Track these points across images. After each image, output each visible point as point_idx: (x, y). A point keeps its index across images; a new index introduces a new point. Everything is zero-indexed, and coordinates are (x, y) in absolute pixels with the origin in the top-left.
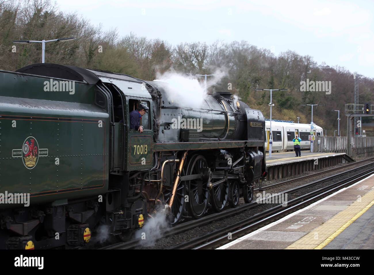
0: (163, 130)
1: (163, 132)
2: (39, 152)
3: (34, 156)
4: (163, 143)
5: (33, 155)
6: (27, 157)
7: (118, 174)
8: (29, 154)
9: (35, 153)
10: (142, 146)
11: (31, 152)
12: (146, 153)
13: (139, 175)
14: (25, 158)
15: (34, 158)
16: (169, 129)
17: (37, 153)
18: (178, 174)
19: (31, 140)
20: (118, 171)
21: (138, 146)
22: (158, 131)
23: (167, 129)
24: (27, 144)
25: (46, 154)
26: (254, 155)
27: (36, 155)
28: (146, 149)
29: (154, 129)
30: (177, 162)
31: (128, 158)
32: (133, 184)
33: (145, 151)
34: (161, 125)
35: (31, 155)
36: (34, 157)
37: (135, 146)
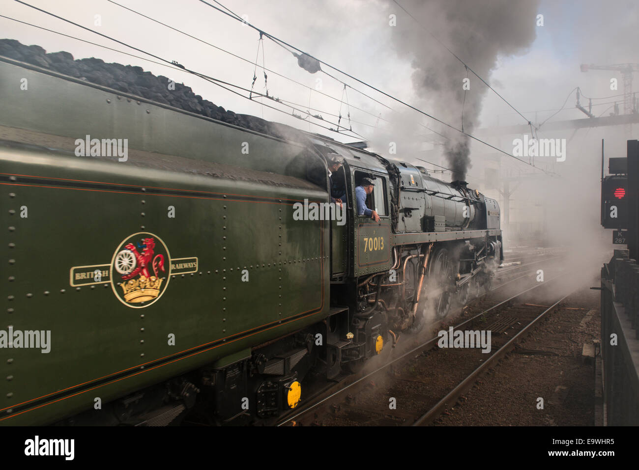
0: (403, 218)
1: (403, 220)
2: (172, 267)
3: (154, 275)
4: (404, 234)
5: (151, 273)
6: (131, 282)
7: (341, 282)
8: (138, 272)
9: (159, 269)
10: (376, 239)
11: (143, 268)
12: (382, 248)
13: (373, 278)
14: (123, 285)
15: (154, 282)
16: (411, 216)
17: (163, 269)
18: (423, 272)
19: (143, 240)
20: (341, 278)
21: (371, 239)
22: (397, 218)
23: (408, 216)
24: (130, 249)
25: (194, 269)
26: (494, 245)
27: (162, 274)
28: (382, 243)
29: (392, 216)
30: (421, 257)
31: (355, 257)
32: (364, 294)
33: (381, 246)
34: (401, 211)
35: (143, 274)
36: (154, 280)
37: (366, 239)
